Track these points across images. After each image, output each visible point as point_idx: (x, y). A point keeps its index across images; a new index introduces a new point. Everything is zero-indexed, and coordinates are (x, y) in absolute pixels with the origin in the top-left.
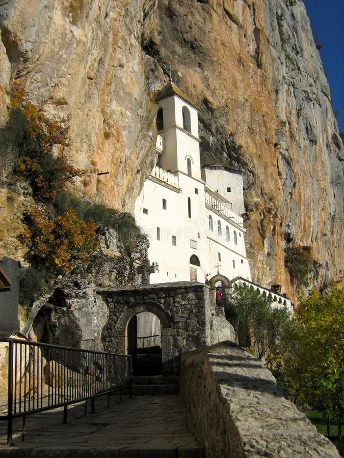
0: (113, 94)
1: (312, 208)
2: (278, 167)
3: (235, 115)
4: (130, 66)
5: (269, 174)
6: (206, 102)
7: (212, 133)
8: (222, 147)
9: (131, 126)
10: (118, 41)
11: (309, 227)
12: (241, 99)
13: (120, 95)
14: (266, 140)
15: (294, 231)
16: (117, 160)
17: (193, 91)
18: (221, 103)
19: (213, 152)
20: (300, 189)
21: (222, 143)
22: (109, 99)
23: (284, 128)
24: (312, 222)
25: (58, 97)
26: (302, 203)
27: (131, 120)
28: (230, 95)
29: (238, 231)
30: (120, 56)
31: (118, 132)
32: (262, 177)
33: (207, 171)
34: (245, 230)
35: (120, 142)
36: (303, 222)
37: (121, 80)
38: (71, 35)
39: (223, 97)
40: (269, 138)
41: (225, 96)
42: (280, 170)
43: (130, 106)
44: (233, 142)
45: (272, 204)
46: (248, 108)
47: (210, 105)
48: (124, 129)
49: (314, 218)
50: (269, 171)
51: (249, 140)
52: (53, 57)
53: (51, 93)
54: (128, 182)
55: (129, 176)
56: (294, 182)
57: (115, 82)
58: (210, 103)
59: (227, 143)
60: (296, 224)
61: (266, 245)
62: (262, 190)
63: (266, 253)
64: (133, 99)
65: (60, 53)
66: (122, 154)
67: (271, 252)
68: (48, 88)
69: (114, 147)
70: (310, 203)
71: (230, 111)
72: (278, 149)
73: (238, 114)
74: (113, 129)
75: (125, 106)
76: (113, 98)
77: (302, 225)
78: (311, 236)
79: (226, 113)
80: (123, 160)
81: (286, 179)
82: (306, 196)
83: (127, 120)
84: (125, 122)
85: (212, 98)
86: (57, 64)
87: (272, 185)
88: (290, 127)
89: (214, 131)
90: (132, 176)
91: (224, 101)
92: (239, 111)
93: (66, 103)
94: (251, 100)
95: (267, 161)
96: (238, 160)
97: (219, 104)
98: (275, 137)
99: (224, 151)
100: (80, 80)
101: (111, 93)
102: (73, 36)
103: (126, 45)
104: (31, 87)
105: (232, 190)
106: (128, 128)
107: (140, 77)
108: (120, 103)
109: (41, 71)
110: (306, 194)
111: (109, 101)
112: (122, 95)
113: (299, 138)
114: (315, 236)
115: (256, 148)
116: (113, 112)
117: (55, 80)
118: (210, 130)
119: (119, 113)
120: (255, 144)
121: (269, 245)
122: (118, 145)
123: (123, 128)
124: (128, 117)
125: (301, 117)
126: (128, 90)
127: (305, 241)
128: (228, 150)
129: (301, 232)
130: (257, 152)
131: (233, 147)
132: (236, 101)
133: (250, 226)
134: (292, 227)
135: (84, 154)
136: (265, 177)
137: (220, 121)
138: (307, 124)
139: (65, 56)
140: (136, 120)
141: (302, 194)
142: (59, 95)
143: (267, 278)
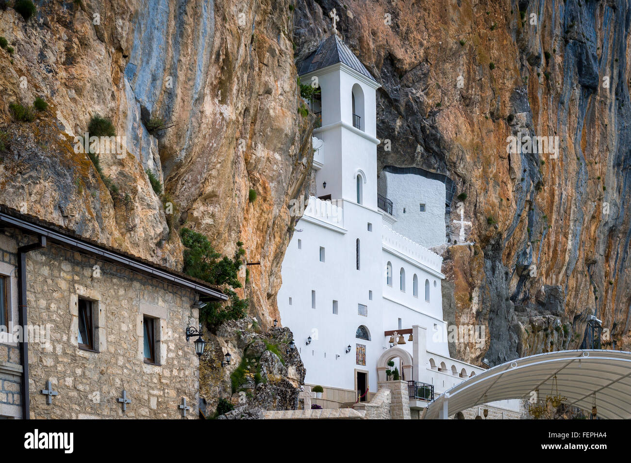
0: (258, 135)
1: (572, 218)
2: (510, 160)
3: (441, 75)
4: (279, 86)
5: (491, 176)
6: (391, 59)
7: (400, 113)
8: (416, 137)
9: (280, 174)
10: (264, 55)
11: (564, 251)
12: (452, 43)
13: (267, 133)
14: (492, 114)
15: (535, 261)
16: (263, 225)
17: (371, 43)
18: (418, 57)
19: (401, 145)
20: (553, 184)
21: (415, 129)
22: (253, 143)
23: (536, 68)
24: (570, 243)
25: (207, 192)
26: (555, 208)
27: (281, 166)
28: (433, 39)
29: (432, 280)
30: (267, 78)
31: (265, 188)
32: (478, 184)
33: (389, 176)
34: (443, 277)
35: (268, 201)
36: (552, 243)
37: (268, 113)
38: (221, 118)
39: (421, 45)
40: (498, 109)
41: (425, 42)
42: (512, 165)
43: (279, 145)
44: (433, 127)
45: (492, 228)
46: (463, 60)
47: (399, 65)
48: (272, 179)
49: (575, 236)
50: (492, 172)
51: (461, 120)
52: (203, 152)
53: (200, 189)
54: (275, 246)
55: (278, 239)
56: (536, 181)
57: (260, 118)
58: (399, 60)
59: (423, 129)
60: (539, 249)
61: (475, 300)
62: (475, 206)
63: (474, 311)
64: (284, 136)
65: (211, 145)
66: (270, 215)
67: (483, 309)
68: (198, 185)
69: (260, 209)
70: (570, 208)
71: (433, 69)
72: (513, 125)
73: (444, 73)
74: (258, 185)
75: (273, 146)
76: (259, 140)
77: (551, 250)
78: (565, 268)
79: (425, 74)
80: (271, 224)
81: (523, 180)
82: (564, 196)
83: (275, 167)
84: (274, 170)
85: (403, 50)
86: (207, 157)
87: (493, 195)
88: (547, 63)
89: (402, 109)
90: (281, 237)
91: (422, 52)
92: (448, 66)
93: (216, 196)
94: (471, 42)
95: (491, 152)
96: (441, 157)
97: (413, 60)
98: (508, 104)
99: (418, 142)
100: (229, 165)
101: (255, 134)
102: (223, 119)
103: (274, 57)
104: (182, 189)
105: (427, 208)
106: (278, 177)
107: (291, 98)
108: (266, 144)
109: (192, 170)
110: (564, 193)
111: (253, 145)
112: (269, 133)
113: (562, 84)
114: (572, 267)
115: (473, 131)
116: (258, 160)
117: (204, 176)
118: (397, 108)
119: (265, 160)
120: (471, 124)
121: (481, 298)
122: (265, 206)
123: (270, 179)
124: (276, 163)
125: (571, 41)
126: (276, 124)
127: (554, 277)
128: (425, 141)
129: (548, 262)
130: (473, 139)
131: (432, 135)
132: (442, 49)
133: (452, 269)
134: (531, 256)
135: (232, 244)
136: (482, 183)
137: (414, 91)
138: (580, 54)
139: (215, 145)
140: (287, 163)
141: (557, 193)
142: (209, 189)
143: (473, 350)
